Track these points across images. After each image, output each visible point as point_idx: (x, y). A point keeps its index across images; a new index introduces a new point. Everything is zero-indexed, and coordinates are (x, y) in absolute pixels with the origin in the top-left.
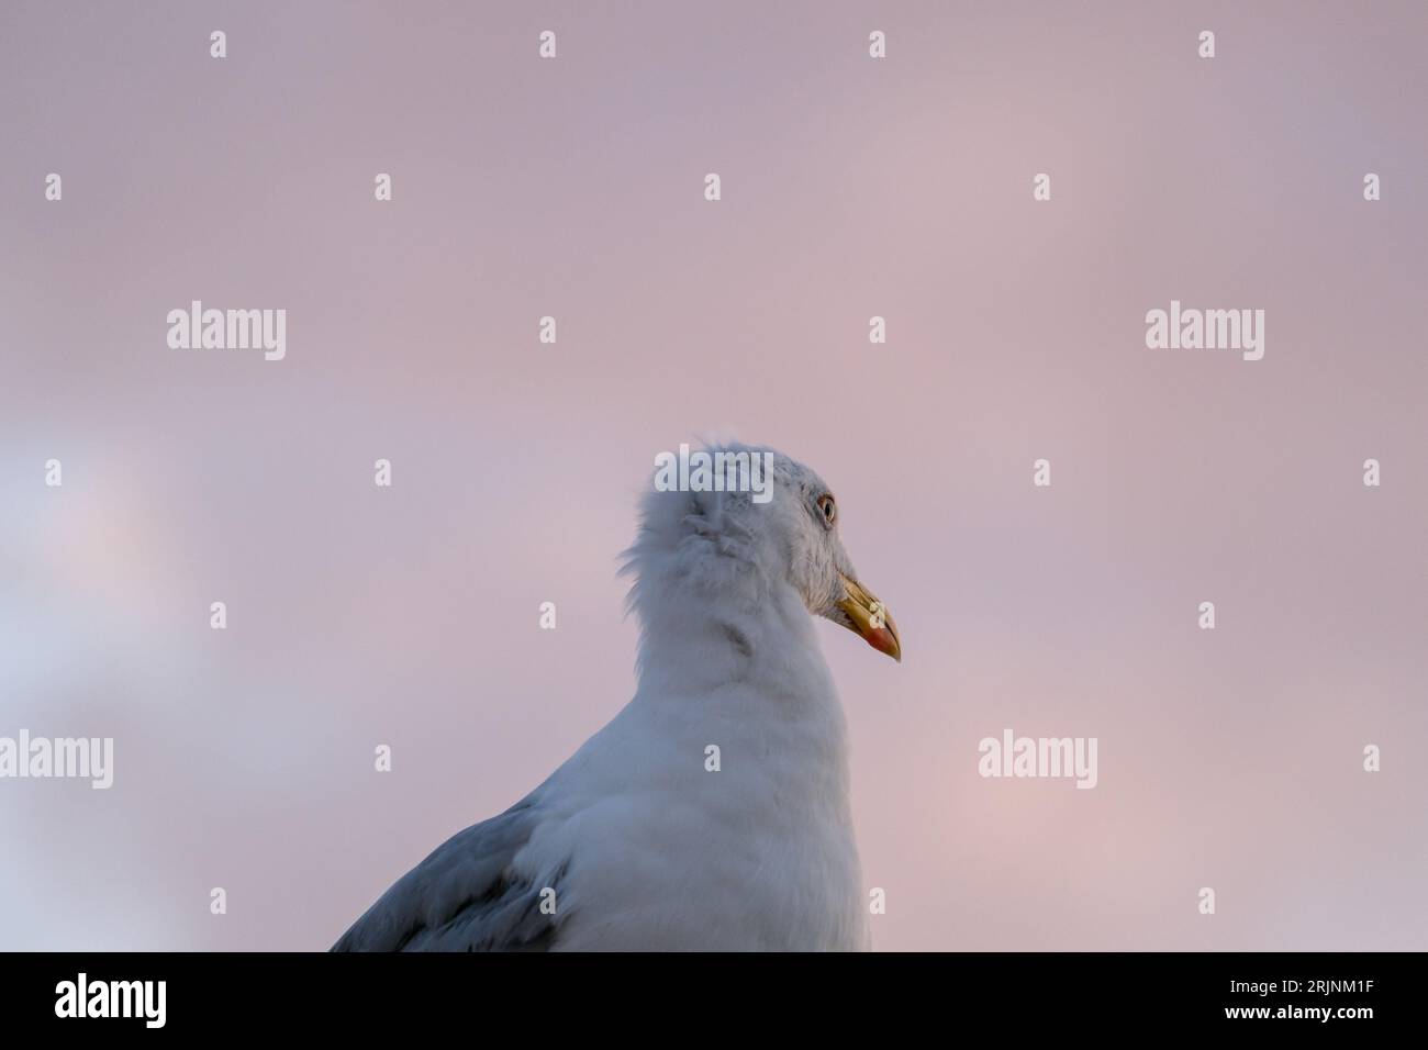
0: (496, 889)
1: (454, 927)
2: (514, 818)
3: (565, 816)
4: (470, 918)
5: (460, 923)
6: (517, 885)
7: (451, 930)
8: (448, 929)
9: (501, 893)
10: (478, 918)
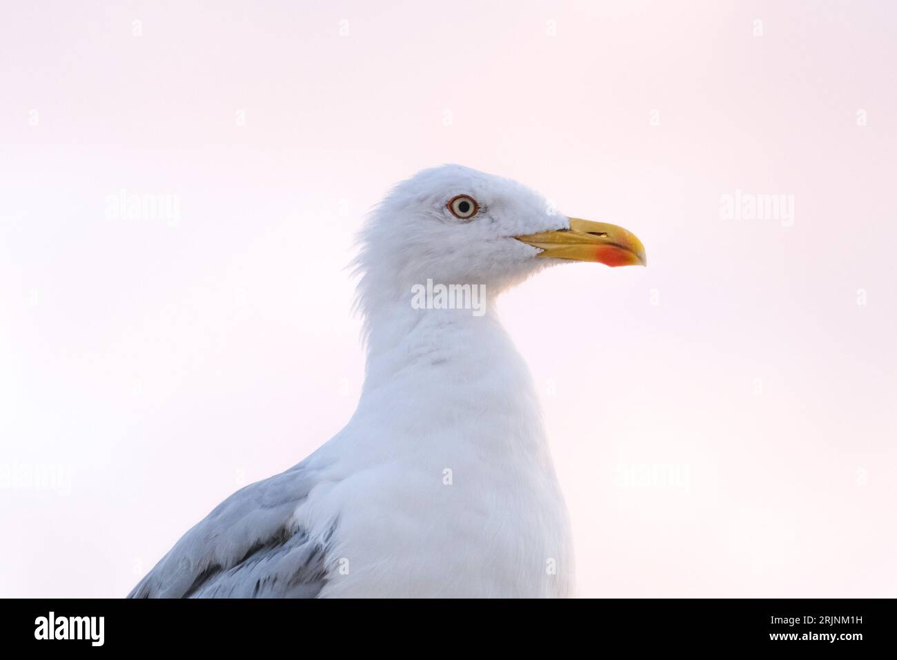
0: (280, 538)
1: (245, 567)
2: (294, 477)
3: (337, 479)
4: (258, 560)
5: (248, 565)
6: (299, 534)
7: (242, 568)
8: (239, 569)
9: (285, 541)
10: (265, 560)
